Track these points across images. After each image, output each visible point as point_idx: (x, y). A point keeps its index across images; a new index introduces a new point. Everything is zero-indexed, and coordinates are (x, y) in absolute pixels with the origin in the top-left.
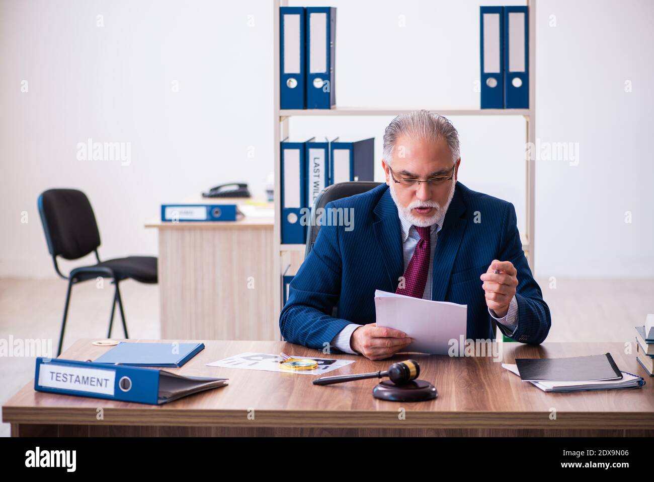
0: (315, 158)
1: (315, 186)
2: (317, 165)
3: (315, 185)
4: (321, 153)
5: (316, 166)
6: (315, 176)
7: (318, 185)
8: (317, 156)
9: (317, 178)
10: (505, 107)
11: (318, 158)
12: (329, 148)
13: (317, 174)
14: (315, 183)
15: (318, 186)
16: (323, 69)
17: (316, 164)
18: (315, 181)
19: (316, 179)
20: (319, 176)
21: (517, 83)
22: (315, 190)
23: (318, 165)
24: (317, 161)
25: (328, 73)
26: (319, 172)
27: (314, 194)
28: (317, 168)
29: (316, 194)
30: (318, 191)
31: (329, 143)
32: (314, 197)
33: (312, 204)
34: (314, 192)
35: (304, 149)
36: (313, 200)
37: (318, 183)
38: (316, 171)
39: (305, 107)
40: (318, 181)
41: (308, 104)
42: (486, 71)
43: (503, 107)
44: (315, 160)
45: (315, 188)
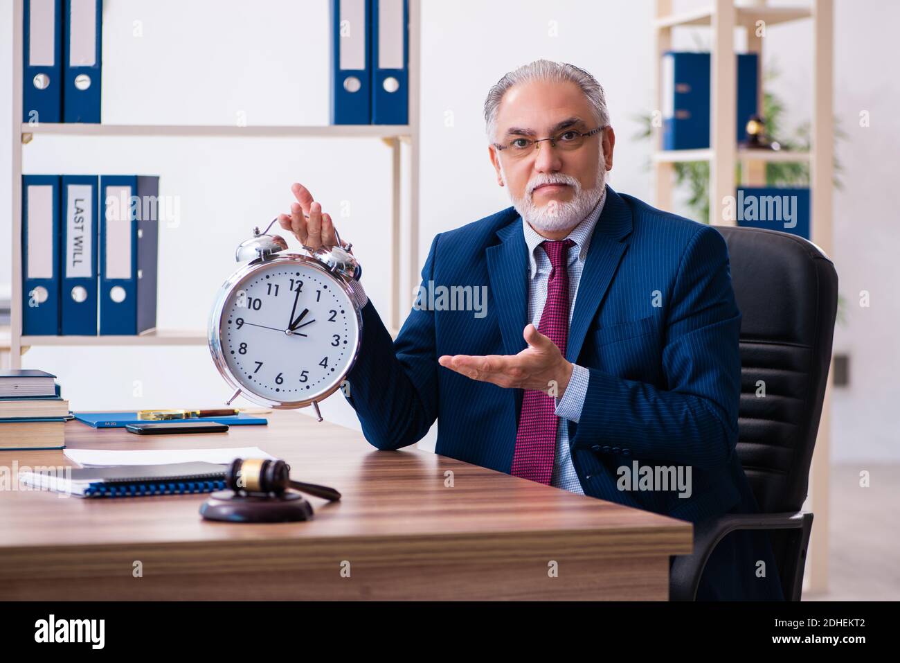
0: (76, 200)
1: (76, 244)
2: (79, 211)
3: (76, 242)
4: (86, 191)
5: (77, 213)
6: (76, 228)
7: (81, 242)
8: (79, 196)
9: (81, 230)
10: (373, 121)
11: (82, 200)
12: (99, 184)
13: (80, 225)
14: (76, 239)
15: (81, 244)
16: (91, 62)
17: (78, 209)
18: (77, 236)
19: (78, 233)
20: (82, 228)
21: (390, 85)
22: (76, 250)
23: (82, 211)
24: (79, 204)
25: (97, 67)
26: (83, 221)
27: (74, 257)
28: (79, 215)
29: (78, 257)
30: (80, 252)
31: (97, 176)
32: (74, 262)
33: (71, 272)
34: (75, 254)
35: (60, 184)
36: (74, 265)
37: (81, 239)
38: (77, 219)
39: (62, 120)
40: (81, 237)
41: (67, 114)
42: (344, 66)
43: (369, 123)
44: (76, 203)
45: (76, 247)
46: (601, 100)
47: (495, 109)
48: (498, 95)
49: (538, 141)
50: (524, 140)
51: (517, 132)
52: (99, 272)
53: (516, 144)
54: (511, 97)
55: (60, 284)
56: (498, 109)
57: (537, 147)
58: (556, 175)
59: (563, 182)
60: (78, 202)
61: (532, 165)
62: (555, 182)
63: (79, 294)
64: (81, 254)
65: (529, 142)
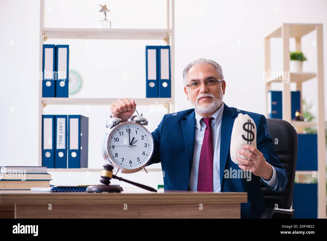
1: (60, 138)
2: (61, 127)
3: (60, 137)
4: (64, 120)
5: (60, 127)
6: (60, 132)
7: (62, 137)
9: (61, 133)
11: (62, 123)
12: (68, 118)
13: (61, 131)
14: (60, 136)
15: (62, 138)
17: (61, 126)
18: (60, 135)
19: (61, 134)
20: (62, 132)
21: (165, 85)
22: (60, 140)
23: (62, 127)
24: (61, 125)
25: (67, 79)
26: (62, 130)
27: (59, 142)
28: (61, 128)
29: (60, 142)
30: (61, 140)
31: (67, 115)
32: (59, 144)
33: (58, 147)
34: (59, 141)
35: (55, 118)
36: (59, 145)
37: (61, 136)
38: (60, 130)
39: (55, 96)
40: (62, 135)
41: (57, 95)
42: (149, 79)
43: (158, 97)
44: (60, 124)
45: (60, 139)
46: (221, 70)
47: (186, 74)
48: (187, 69)
49: (200, 83)
50: (196, 83)
51: (194, 80)
52: (68, 147)
53: (193, 84)
54: (191, 70)
55: (55, 151)
56: (187, 74)
57: (200, 85)
58: (207, 94)
59: (209, 96)
60: (61, 124)
61: (199, 91)
62: (206, 96)
63: (61, 155)
64: (61, 141)
65: (198, 84)
